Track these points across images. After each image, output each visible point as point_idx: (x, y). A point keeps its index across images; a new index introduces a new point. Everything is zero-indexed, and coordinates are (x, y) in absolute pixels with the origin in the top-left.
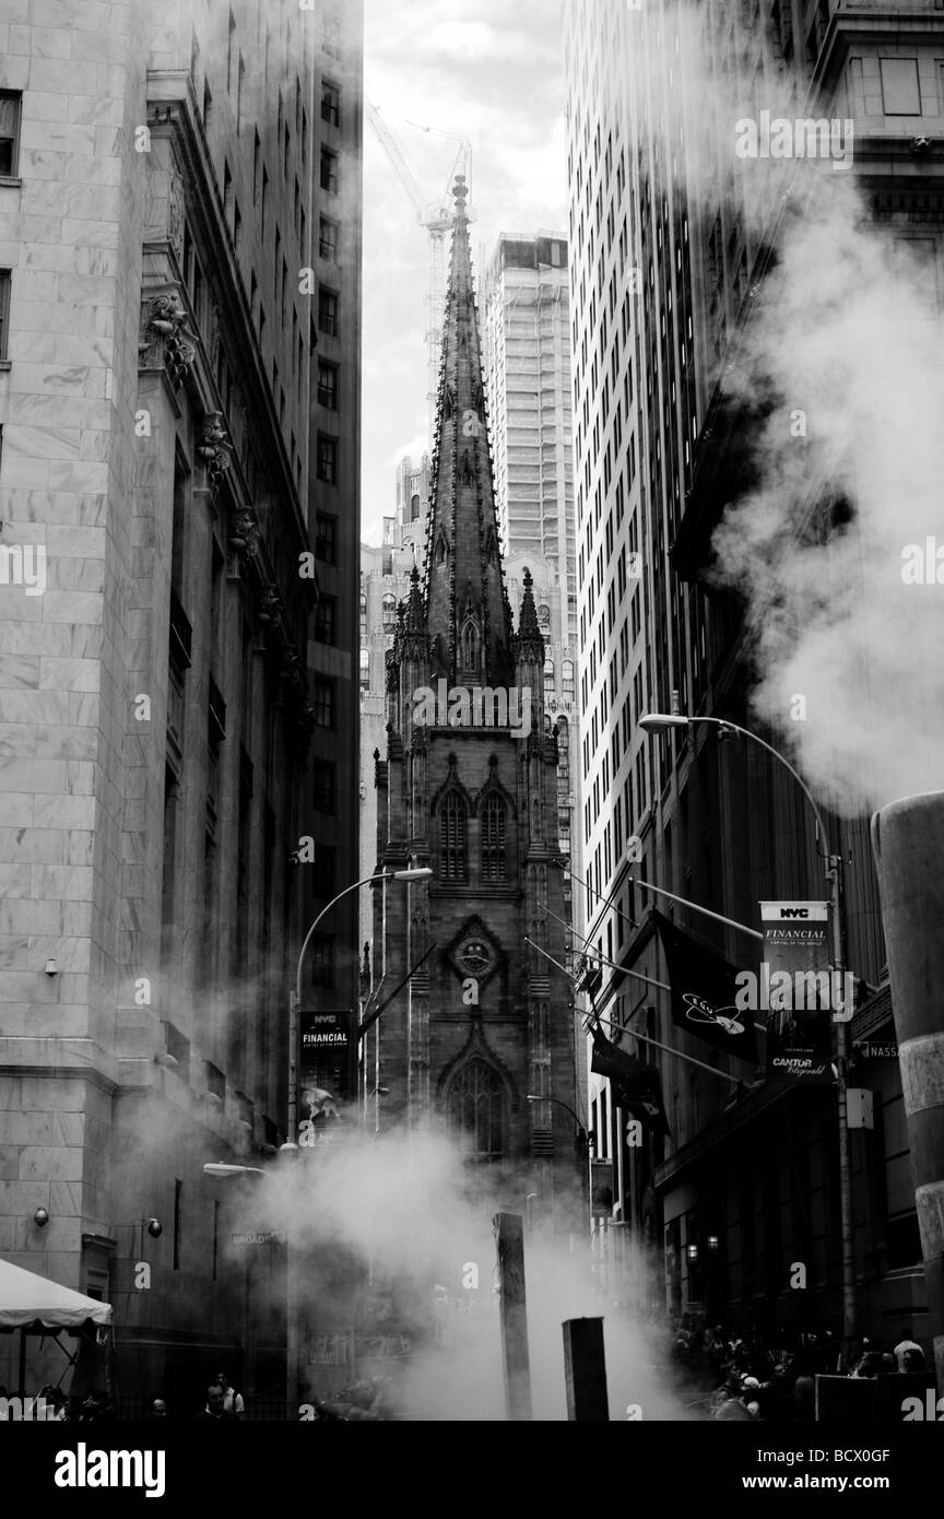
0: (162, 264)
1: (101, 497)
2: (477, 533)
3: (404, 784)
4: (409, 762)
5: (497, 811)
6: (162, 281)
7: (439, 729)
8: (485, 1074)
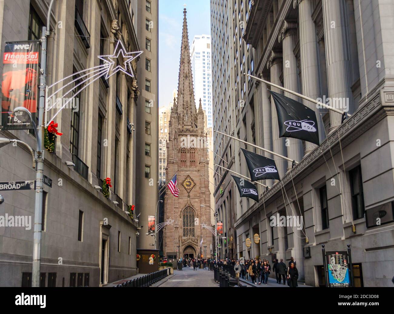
2: (189, 90)
4: (174, 141)
5: (193, 152)
7: (180, 134)
8: (191, 210)
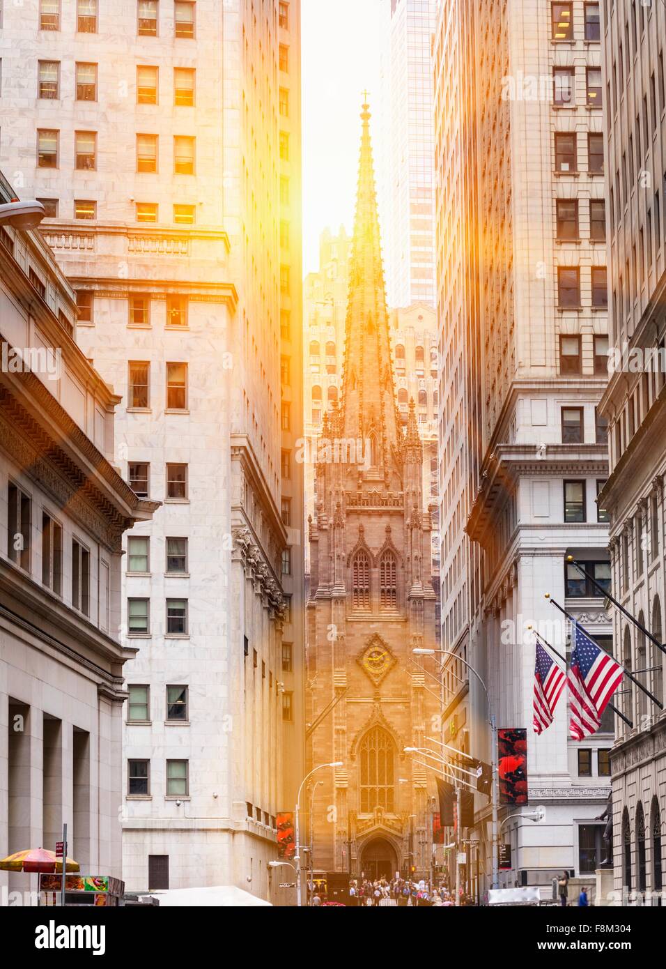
0: (239, 515)
1: (224, 624)
2: (377, 370)
3: (329, 545)
4: (332, 531)
5: (391, 563)
6: (239, 523)
7: (351, 508)
8: (383, 736)
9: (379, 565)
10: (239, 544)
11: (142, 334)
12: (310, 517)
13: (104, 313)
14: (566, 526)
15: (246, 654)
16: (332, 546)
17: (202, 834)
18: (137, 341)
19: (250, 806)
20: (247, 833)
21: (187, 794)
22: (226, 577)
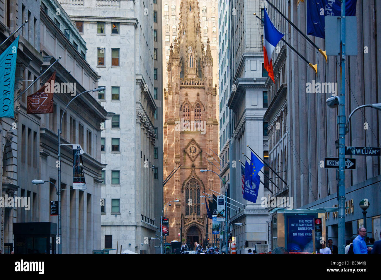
0: (139, 105)
4: (174, 95)
5: (199, 109)
6: (139, 109)
7: (183, 86)
8: (196, 183)
9: (194, 110)
10: (139, 116)
11: (102, 37)
12: (165, 89)
13: (88, 29)
14: (264, 109)
15: (141, 158)
16: (174, 102)
17: (124, 227)
18: (100, 40)
19: (142, 216)
20: (142, 227)
21: (119, 212)
22: (134, 130)
